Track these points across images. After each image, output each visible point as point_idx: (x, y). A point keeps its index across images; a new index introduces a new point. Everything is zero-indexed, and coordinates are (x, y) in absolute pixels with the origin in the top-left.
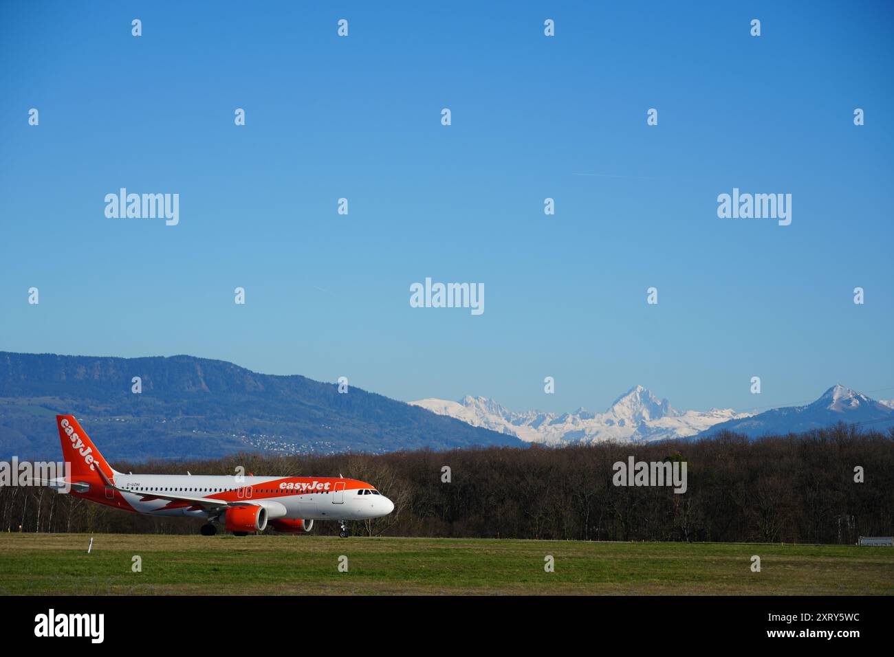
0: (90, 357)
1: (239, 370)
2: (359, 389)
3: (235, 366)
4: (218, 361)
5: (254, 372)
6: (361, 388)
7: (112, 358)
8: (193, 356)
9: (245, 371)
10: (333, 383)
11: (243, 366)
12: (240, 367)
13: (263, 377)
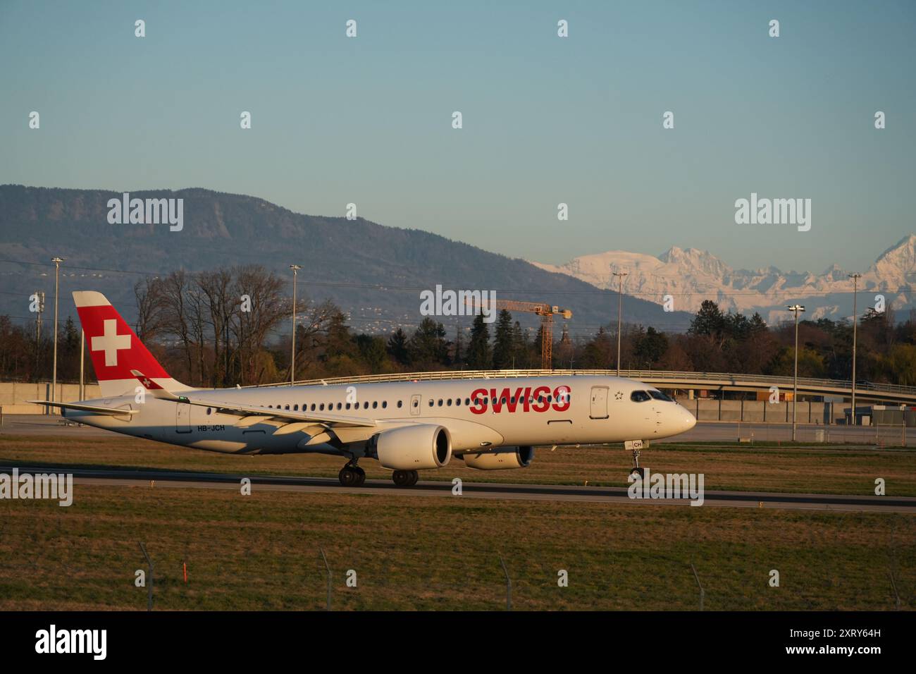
0: (70, 191)
1: (272, 209)
2: (440, 237)
3: (268, 203)
4: (244, 197)
5: (293, 211)
6: (442, 235)
7: (100, 191)
8: (211, 189)
9: (282, 211)
10: (403, 228)
11: (279, 205)
12: (274, 206)
13: (306, 220)
